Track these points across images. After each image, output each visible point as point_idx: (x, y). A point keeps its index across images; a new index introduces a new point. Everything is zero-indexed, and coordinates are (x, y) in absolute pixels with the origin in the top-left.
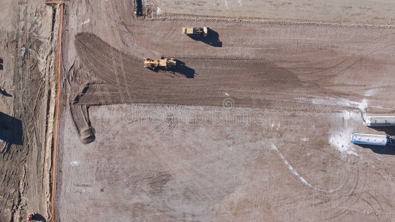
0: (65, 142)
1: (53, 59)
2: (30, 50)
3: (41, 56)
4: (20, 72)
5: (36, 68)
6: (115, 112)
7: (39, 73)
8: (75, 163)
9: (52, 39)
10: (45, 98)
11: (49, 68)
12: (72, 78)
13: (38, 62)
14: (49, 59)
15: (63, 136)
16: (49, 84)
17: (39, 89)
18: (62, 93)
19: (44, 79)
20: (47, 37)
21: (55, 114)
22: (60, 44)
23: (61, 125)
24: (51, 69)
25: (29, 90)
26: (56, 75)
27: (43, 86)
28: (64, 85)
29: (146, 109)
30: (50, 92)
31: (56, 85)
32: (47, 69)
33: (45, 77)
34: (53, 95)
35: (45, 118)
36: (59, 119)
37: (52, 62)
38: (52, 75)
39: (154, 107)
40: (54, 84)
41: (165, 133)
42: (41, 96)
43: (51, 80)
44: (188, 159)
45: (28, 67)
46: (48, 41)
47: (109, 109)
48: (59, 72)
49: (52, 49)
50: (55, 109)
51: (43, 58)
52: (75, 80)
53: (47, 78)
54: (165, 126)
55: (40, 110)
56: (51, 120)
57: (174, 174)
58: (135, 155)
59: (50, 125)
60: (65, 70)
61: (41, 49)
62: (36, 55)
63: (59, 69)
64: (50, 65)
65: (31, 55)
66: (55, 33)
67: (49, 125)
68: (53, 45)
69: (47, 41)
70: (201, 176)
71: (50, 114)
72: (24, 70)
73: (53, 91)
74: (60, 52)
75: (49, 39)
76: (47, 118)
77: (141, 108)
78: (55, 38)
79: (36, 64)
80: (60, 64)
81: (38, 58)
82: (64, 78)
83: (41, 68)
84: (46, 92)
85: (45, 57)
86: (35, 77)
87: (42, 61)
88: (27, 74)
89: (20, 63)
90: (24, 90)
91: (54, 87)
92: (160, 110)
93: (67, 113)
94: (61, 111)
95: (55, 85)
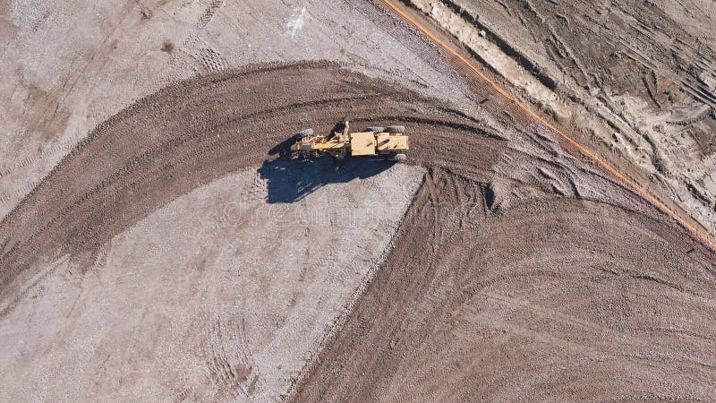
0: (378, 35)
1: (636, 158)
2: (706, 107)
3: (667, 128)
4: (661, 38)
5: (644, 91)
6: (367, 234)
7: (621, 88)
8: (298, 23)
9: (695, 191)
10: (541, 61)
11: (618, 130)
12: (546, 177)
13: (657, 107)
14: (645, 145)
15: (398, 38)
16: (574, 99)
17: (578, 61)
18: (524, 118)
19: (595, 91)
20: (707, 181)
21: (478, 58)
22: (663, 207)
23: (432, 55)
24: (613, 131)
25: (596, 29)
26: (585, 137)
27: (578, 75)
28: (539, 140)
29: (318, 330)
30: (549, 84)
31: (555, 117)
32: (617, 120)
33: (600, 98)
34: (535, 89)
35: (482, 20)
36: (454, 59)
37: (629, 148)
38: (593, 124)
39: (308, 356)
40: (564, 111)
41: (214, 337)
42: (555, 52)
43: (580, 111)
44: (98, 353)
45: (660, 70)
46: (693, 177)
47: (385, 225)
48: (587, 152)
49: (669, 175)
50: (490, 68)
51: (657, 129)
52: (534, 183)
53: (593, 102)
54: (232, 349)
55: (515, 21)
56: (467, 34)
57: (79, 285)
58: (206, 209)
59: (453, 23)
60: (583, 171)
61: (687, 142)
62: (680, 114)
63: (596, 157)
64: (626, 137)
65: (688, 100)
66: (705, 210)
67: (456, 18)
68: (675, 183)
69: (698, 174)
70: (26, 358)
71: (484, 43)
72: (661, 52)
73: (545, 96)
74: (642, 191)
75: (700, 182)
76: (480, 27)
77: (327, 318)
78: (690, 203)
79: (655, 98)
80: (608, 167)
81: (667, 116)
82: (561, 152)
83: (634, 106)
84: (555, 74)
85: (656, 137)
86: (619, 70)
87: (650, 121)
88: (642, 54)
89: (687, 56)
90: (604, 13)
91: (555, 107)
92: (287, 367)
93: (455, 95)
94: (473, 83)
95: (559, 114)
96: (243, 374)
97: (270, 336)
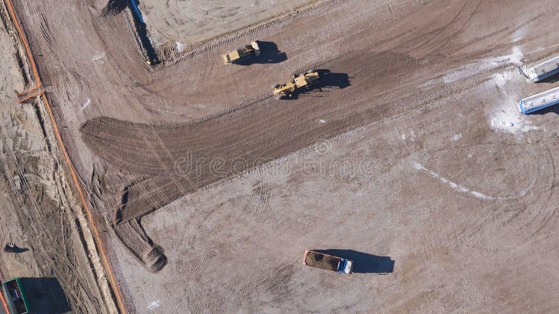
0: (128, 281)
1: (62, 174)
2: (25, 175)
3: (45, 178)
4: (26, 211)
5: (44, 197)
6: (178, 211)
7: (52, 203)
8: (154, 303)
9: (49, 148)
10: (75, 232)
11: (63, 189)
12: (100, 189)
13: (44, 187)
14: (57, 177)
15: (122, 274)
16: (72, 210)
17: (62, 223)
18: (94, 216)
19: (62, 208)
20: (42, 148)
21: (97, 249)
22: (64, 150)
23: (113, 261)
24: (65, 189)
25: (48, 230)
26: (76, 195)
27: (65, 218)
28: (94, 204)
29: (220, 188)
30: (77, 222)
31: (83, 209)
32: (61, 192)
33: (62, 204)
34: (84, 224)
35: (87, 261)
36: (106, 254)
37: (63, 180)
38: (70, 197)
39: (230, 181)
40: (78, 208)
41: (259, 211)
42: (68, 232)
43: (72, 205)
44: (307, 233)
45: (34, 200)
46: (46, 153)
47: (169, 210)
48: (79, 189)
49: (55, 161)
50: (95, 242)
51: (48, 179)
52: (106, 190)
53: (66, 205)
54: (256, 202)
55: (75, 253)
56: (96, 259)
57: (297, 262)
58: (231, 259)
59: (98, 266)
60: (85, 183)
61: (41, 167)
62: (37, 179)
63: (77, 185)
64: (62, 184)
65: (30, 182)
66: (50, 138)
67: (96, 268)
68: (54, 156)
69: (44, 153)
71: (92, 252)
72: (29, 206)
73: (82, 219)
74: (68, 161)
75: (45, 149)
76: (89, 259)
77: (213, 190)
78: (54, 145)
79: (42, 191)
80: (75, 178)
81: (42, 181)
82: (89, 195)
83: (52, 193)
84: (73, 224)
85: (51, 177)
86: (49, 210)
87: (49, 184)
88: (36, 210)
89: (20, 199)
90: (41, 234)
91: (81, 212)
92: (240, 182)
93: (114, 240)
94: (105, 241)
95: (81, 209)
96: (258, 191)
97: (238, 198)
